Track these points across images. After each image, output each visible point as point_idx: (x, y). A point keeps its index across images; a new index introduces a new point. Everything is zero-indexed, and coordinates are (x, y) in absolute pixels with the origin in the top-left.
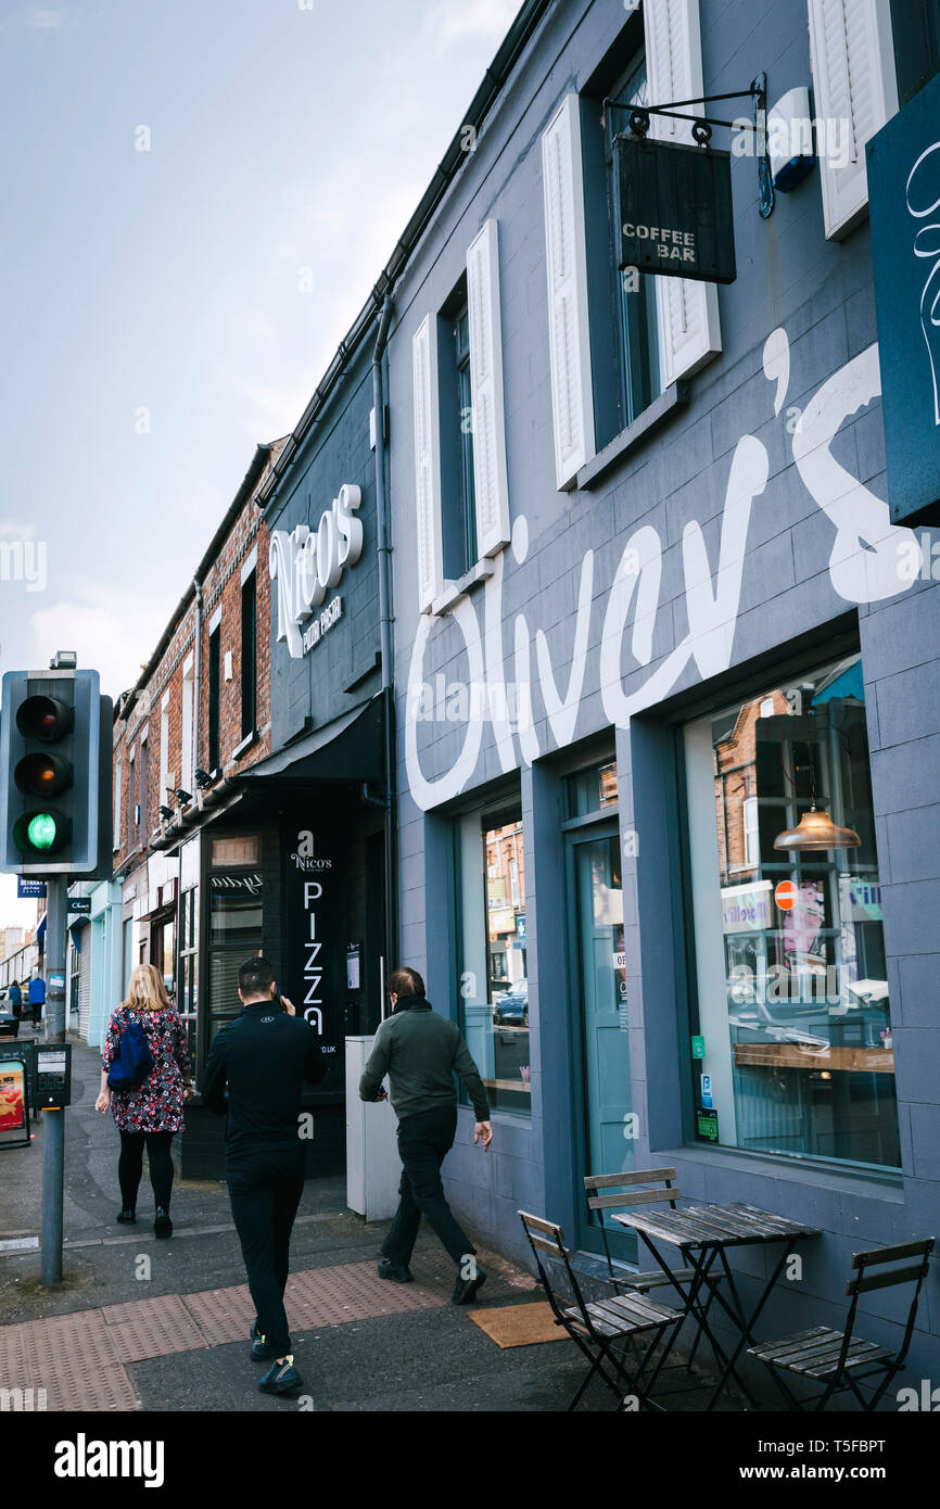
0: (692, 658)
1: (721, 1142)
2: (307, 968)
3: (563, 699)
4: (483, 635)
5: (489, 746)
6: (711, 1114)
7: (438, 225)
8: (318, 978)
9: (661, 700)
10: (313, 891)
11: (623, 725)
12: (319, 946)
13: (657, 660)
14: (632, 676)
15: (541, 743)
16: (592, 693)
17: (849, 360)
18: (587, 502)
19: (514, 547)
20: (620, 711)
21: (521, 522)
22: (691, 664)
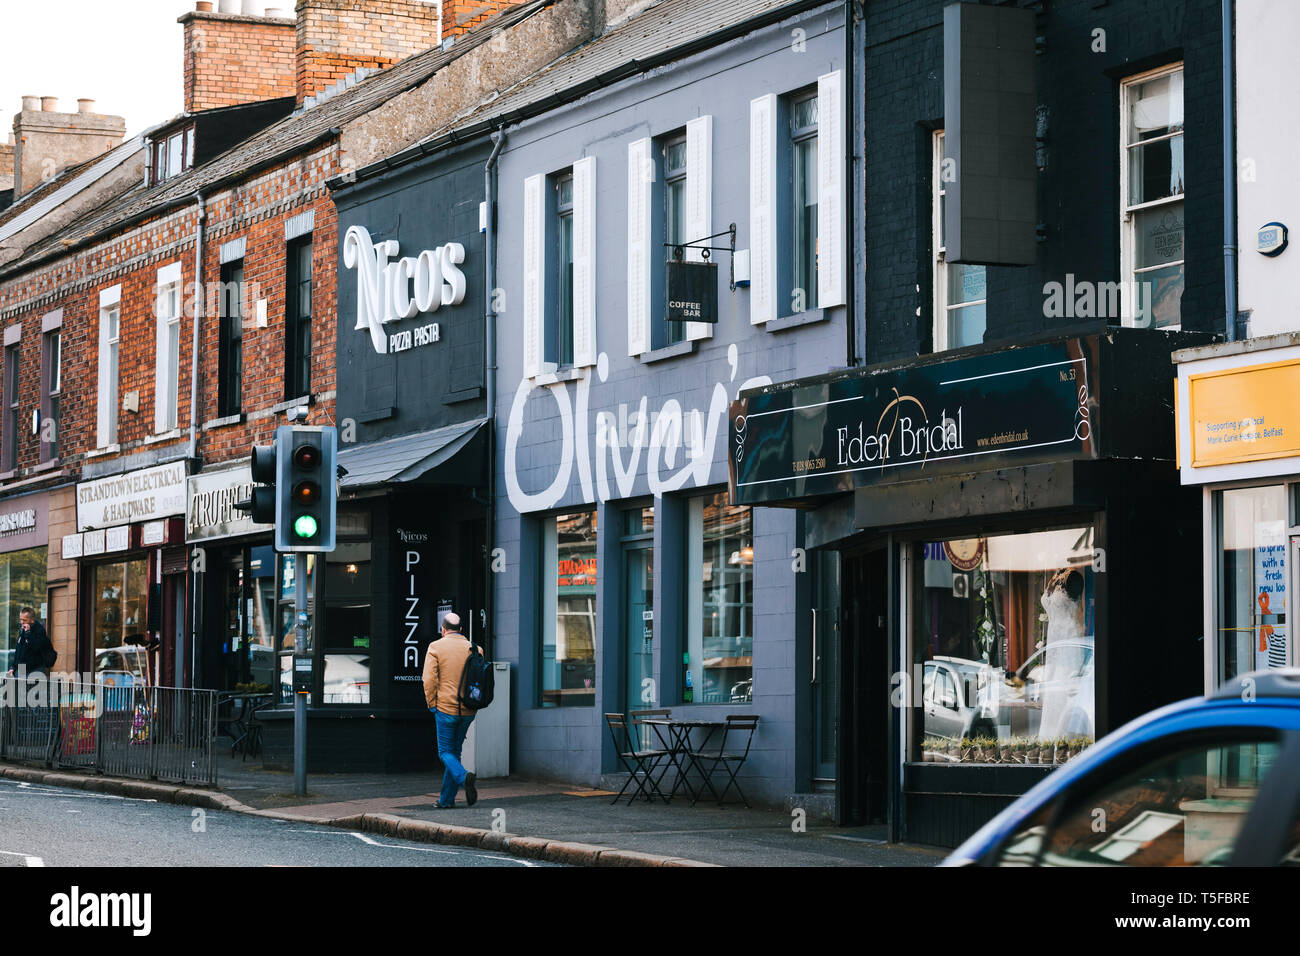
0: (692, 475)
1: (694, 701)
2: (408, 617)
3: (626, 470)
4: (574, 413)
5: (575, 483)
6: (690, 689)
7: (550, 120)
8: (416, 625)
9: (677, 489)
10: (413, 558)
11: (658, 496)
12: (416, 600)
13: (677, 469)
14: (664, 473)
15: (611, 492)
16: (642, 474)
17: (757, 376)
18: (645, 370)
19: (599, 368)
20: (657, 488)
21: (603, 356)
22: (691, 478)
